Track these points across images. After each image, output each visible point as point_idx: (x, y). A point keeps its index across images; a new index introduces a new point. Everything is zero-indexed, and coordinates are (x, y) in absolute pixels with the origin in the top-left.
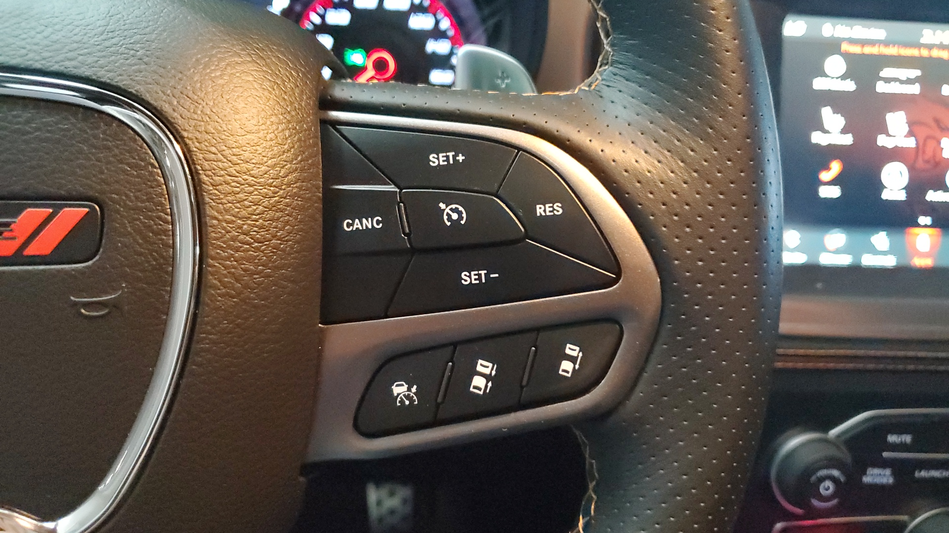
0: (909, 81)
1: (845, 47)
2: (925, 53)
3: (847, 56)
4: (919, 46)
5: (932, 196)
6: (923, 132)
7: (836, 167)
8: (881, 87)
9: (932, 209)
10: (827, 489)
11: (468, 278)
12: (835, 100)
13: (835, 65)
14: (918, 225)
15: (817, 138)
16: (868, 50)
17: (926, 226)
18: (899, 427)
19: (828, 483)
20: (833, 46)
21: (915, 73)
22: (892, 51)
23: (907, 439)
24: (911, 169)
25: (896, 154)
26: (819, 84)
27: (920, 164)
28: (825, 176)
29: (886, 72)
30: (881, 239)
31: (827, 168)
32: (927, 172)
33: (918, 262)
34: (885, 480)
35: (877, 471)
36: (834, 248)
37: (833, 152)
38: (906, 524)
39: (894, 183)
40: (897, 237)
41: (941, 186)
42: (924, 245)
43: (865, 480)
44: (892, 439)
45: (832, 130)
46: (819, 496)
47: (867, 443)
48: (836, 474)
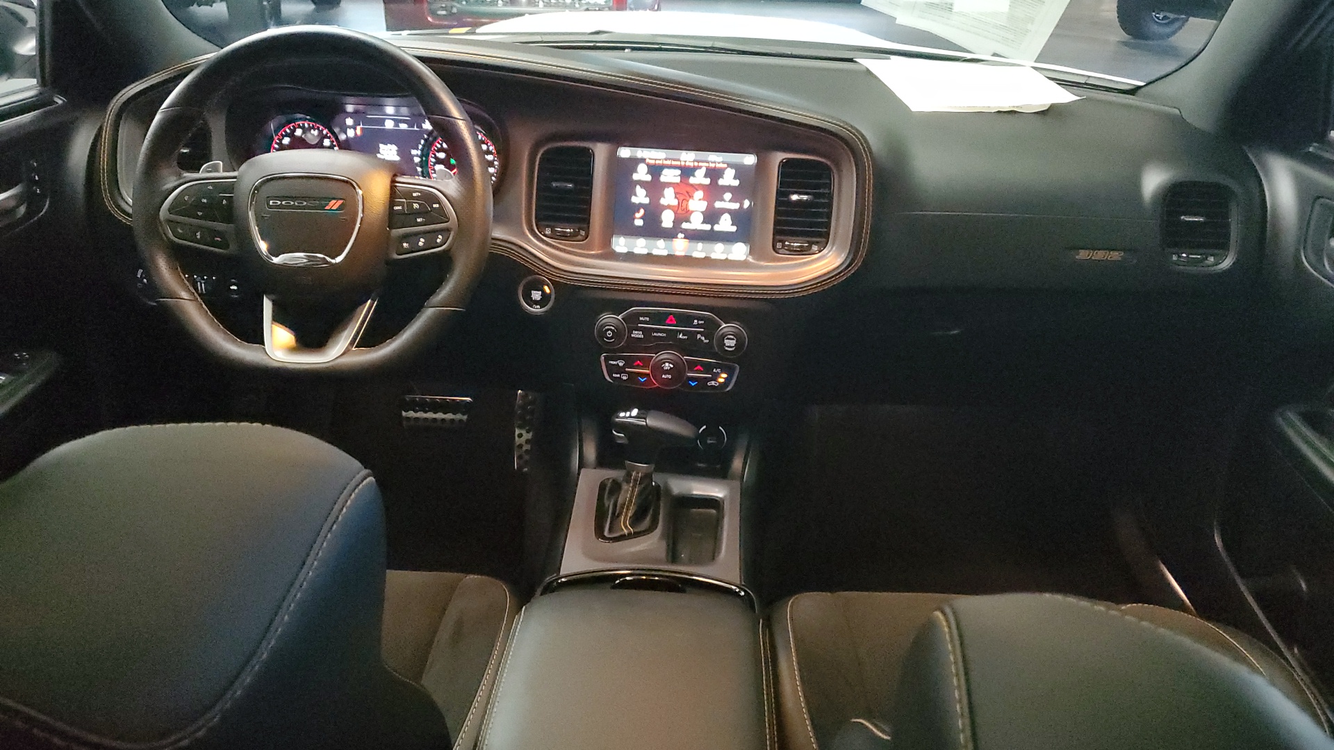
0: (675, 176)
1: (647, 161)
2: (683, 163)
3: (648, 165)
4: (679, 160)
5: (685, 226)
6: (681, 198)
7: (642, 211)
8: (662, 178)
9: (684, 231)
10: (609, 334)
11: (419, 220)
12: (643, 184)
13: (642, 169)
14: (677, 237)
15: (634, 200)
16: (657, 162)
17: (681, 238)
18: (644, 315)
19: (609, 332)
20: (643, 160)
21: (679, 172)
22: (668, 162)
23: (648, 319)
24: (675, 213)
25: (669, 207)
26: (636, 176)
27: (680, 211)
28: (638, 215)
29: (665, 172)
30: (661, 243)
31: (638, 212)
32: (682, 216)
33: (678, 253)
34: (640, 336)
35: (636, 332)
36: (641, 246)
37: (641, 205)
38: (652, 357)
39: (667, 220)
40: (669, 242)
41: (688, 221)
42: (680, 246)
43: (632, 335)
44: (641, 319)
45: (640, 197)
46: (608, 338)
47: (632, 320)
48: (613, 328)
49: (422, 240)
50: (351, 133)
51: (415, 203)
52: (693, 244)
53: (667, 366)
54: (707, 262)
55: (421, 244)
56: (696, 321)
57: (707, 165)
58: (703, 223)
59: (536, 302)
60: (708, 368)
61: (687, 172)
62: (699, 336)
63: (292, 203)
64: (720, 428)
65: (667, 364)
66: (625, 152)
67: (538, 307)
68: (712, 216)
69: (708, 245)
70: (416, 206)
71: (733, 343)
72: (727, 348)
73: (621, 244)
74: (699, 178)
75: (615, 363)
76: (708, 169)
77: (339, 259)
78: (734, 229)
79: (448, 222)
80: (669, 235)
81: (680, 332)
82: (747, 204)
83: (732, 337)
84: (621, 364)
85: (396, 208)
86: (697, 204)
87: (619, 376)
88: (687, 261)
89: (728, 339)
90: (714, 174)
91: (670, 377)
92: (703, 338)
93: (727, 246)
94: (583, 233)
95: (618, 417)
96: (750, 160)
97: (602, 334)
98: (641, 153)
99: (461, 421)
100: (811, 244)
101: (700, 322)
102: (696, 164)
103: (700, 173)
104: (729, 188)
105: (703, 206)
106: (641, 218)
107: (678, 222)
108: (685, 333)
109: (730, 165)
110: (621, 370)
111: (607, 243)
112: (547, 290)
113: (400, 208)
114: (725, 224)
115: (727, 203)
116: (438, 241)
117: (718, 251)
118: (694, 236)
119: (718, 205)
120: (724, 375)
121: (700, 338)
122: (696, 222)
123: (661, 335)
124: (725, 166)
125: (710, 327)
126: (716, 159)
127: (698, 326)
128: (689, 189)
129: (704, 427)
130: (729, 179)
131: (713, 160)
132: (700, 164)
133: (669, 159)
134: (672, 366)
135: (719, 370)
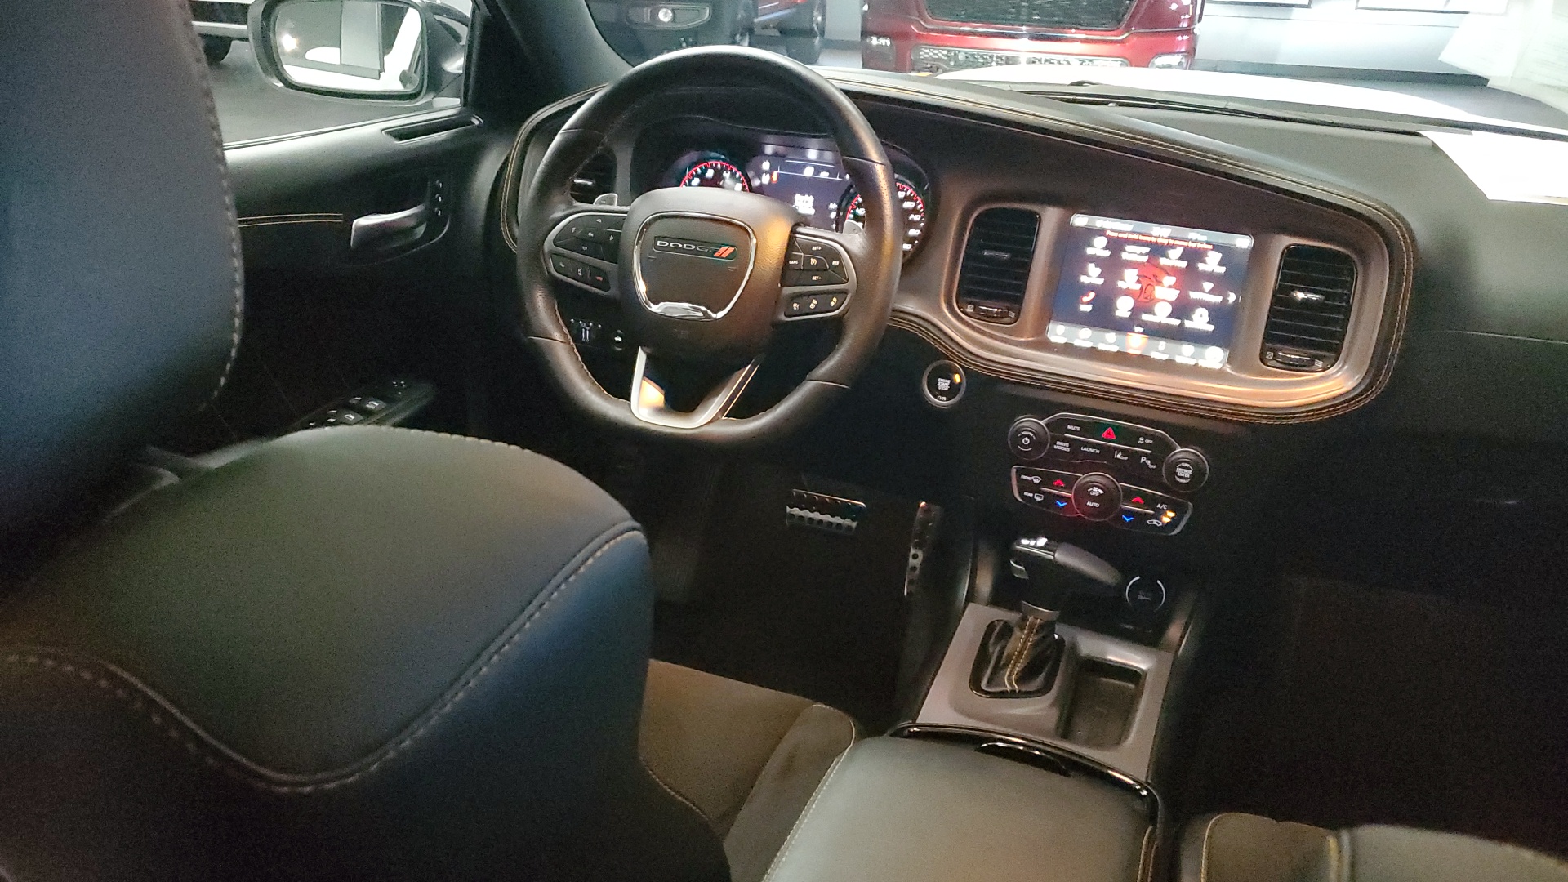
0: (1141, 254)
1: (1108, 233)
2: (1154, 240)
4: (1150, 235)
5: (1145, 317)
6: (1145, 282)
7: (1092, 295)
8: (1125, 256)
9: (1144, 324)
10: (1026, 442)
11: (814, 278)
12: (1096, 260)
13: (1100, 243)
14: (1133, 331)
15: (1084, 279)
16: (1121, 235)
17: (1139, 333)
18: (1075, 422)
19: (1026, 439)
20: (1101, 232)
21: (1148, 250)
22: (1135, 237)
23: (1078, 429)
24: (1135, 301)
25: (1128, 292)
26: (1089, 251)
27: (1141, 299)
28: (1085, 299)
29: (1129, 248)
30: (1111, 336)
31: (1086, 295)
32: (1144, 304)
33: (1131, 351)
34: (1065, 449)
35: (1061, 443)
36: (1084, 337)
37: (1091, 287)
38: (1078, 478)
39: (1123, 307)
40: (1121, 337)
41: (1151, 312)
42: (1136, 342)
43: (1056, 447)
44: (1069, 427)
45: (1092, 275)
46: (1023, 445)
47: (1058, 427)
48: (1031, 435)
49: (815, 302)
50: (766, 179)
51: (813, 258)
52: (1154, 342)
53: (1095, 491)
54: (1169, 367)
55: (812, 306)
56: (1142, 439)
57: (1185, 244)
58: (1170, 316)
59: (942, 393)
60: (1151, 502)
61: (1158, 250)
62: (1143, 459)
63: (680, 246)
64: (1159, 582)
65: (1095, 489)
66: (1080, 220)
67: (944, 398)
68: (1182, 309)
69: (1173, 345)
70: (813, 261)
71: (1188, 473)
72: (1178, 479)
73: (1058, 333)
74: (1173, 259)
75: (1029, 478)
76: (1186, 249)
77: (721, 314)
78: (1211, 328)
79: (845, 283)
80: (1123, 327)
81: (1120, 450)
82: (1232, 297)
83: (1188, 465)
84: (1036, 481)
85: (791, 262)
86: (1166, 292)
87: (1031, 495)
88: (1142, 362)
89: (1182, 467)
90: (1193, 256)
91: (1097, 505)
92: (1148, 462)
93: (1200, 350)
94: (1012, 315)
95: (1019, 544)
96: (1244, 242)
97: (1017, 438)
98: (1100, 222)
99: (849, 527)
100: (1314, 358)
101: (1148, 441)
102: (1171, 242)
103: (1175, 254)
104: (1210, 276)
105: (1173, 294)
106: (1088, 303)
107: (1136, 311)
108: (1124, 452)
109: (1216, 247)
110: (1035, 489)
111: (1041, 329)
112: (957, 378)
113: (796, 262)
114: (1200, 321)
115: (1206, 294)
116: (832, 304)
117: (1186, 354)
118: (1157, 332)
119: (1194, 295)
120: (1171, 514)
121: (1144, 462)
122: (1162, 314)
123: (1092, 450)
124: (1210, 247)
125: (1161, 449)
126: (1197, 237)
127: (1143, 446)
128: (1157, 272)
129: (1138, 578)
130: (1212, 263)
131: (1194, 239)
132: (1177, 242)
133: (1138, 233)
134: (1101, 492)
135: (1164, 506)
